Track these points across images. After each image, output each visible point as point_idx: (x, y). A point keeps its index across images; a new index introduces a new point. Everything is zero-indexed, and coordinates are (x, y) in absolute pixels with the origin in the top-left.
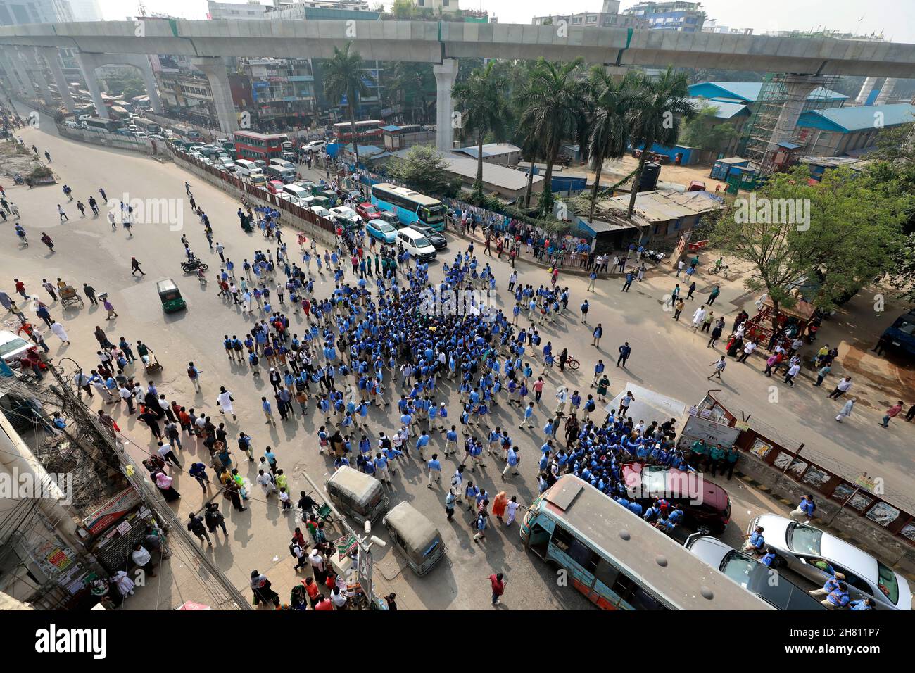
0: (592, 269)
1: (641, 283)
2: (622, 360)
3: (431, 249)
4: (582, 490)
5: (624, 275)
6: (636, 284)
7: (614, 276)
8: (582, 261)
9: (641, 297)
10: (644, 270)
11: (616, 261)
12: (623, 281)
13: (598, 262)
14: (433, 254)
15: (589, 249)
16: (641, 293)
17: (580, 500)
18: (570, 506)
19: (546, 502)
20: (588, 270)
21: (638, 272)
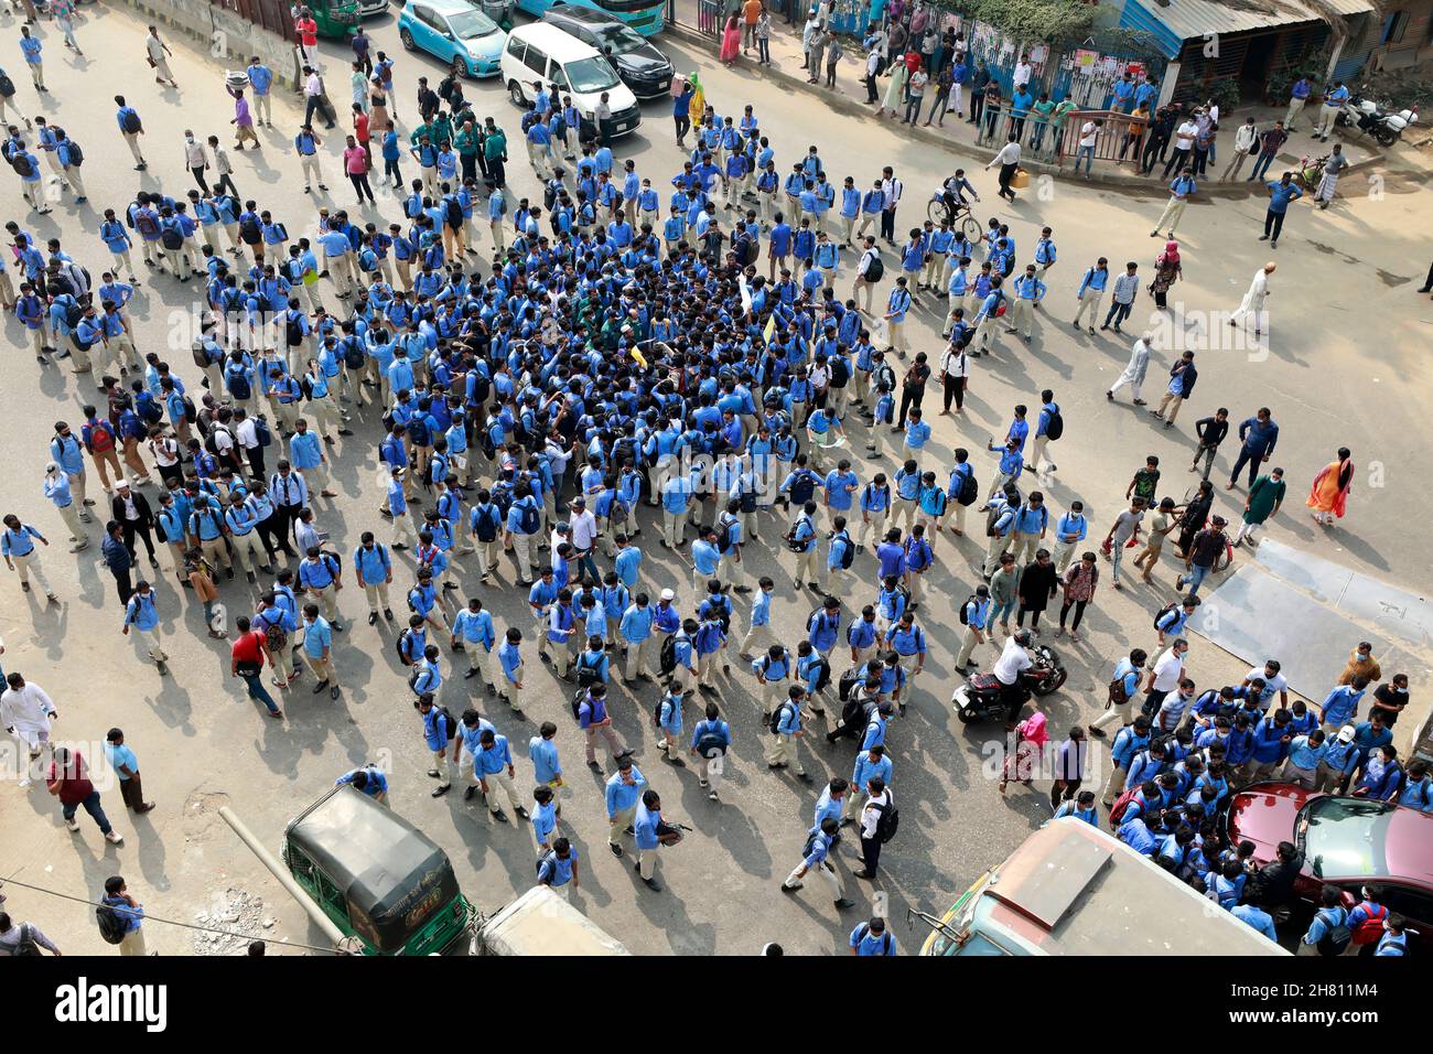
0: (1160, 168)
1: (1326, 215)
2: (1247, 467)
3: (622, 98)
4: (1108, 866)
5: (1262, 188)
6: (1303, 216)
7: (1232, 190)
8: (1130, 139)
9: (1321, 260)
10: (1339, 169)
11: (1244, 137)
12: (1259, 207)
13: (1184, 144)
14: (630, 117)
15: (1154, 98)
16: (1321, 248)
17: (1099, 897)
18: (1069, 913)
19: (993, 903)
20: (1147, 170)
21: (1317, 177)
